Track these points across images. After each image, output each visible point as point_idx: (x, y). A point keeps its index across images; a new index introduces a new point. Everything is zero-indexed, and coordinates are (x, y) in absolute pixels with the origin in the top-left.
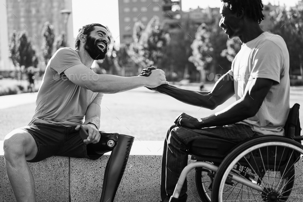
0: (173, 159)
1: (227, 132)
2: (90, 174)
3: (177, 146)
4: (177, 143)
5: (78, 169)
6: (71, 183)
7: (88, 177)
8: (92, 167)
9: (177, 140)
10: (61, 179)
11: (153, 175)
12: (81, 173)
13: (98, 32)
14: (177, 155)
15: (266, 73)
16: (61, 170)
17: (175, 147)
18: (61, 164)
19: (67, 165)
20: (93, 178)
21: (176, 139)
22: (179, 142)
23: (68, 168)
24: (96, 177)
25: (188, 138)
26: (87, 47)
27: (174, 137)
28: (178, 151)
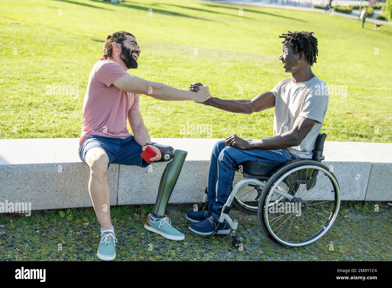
0: (224, 174)
1: (272, 155)
2: (136, 177)
3: (229, 163)
4: (230, 161)
5: (127, 174)
6: (119, 186)
7: (135, 180)
8: (139, 171)
9: (230, 159)
10: (111, 183)
11: (190, 177)
12: (129, 177)
13: (131, 42)
14: (228, 171)
15: (315, 116)
16: (112, 174)
17: (227, 164)
18: (112, 169)
19: (118, 170)
20: (140, 180)
21: (228, 158)
22: (231, 161)
23: (117, 173)
24: (142, 180)
25: (240, 159)
26: (123, 56)
27: (227, 156)
28: (230, 168)
